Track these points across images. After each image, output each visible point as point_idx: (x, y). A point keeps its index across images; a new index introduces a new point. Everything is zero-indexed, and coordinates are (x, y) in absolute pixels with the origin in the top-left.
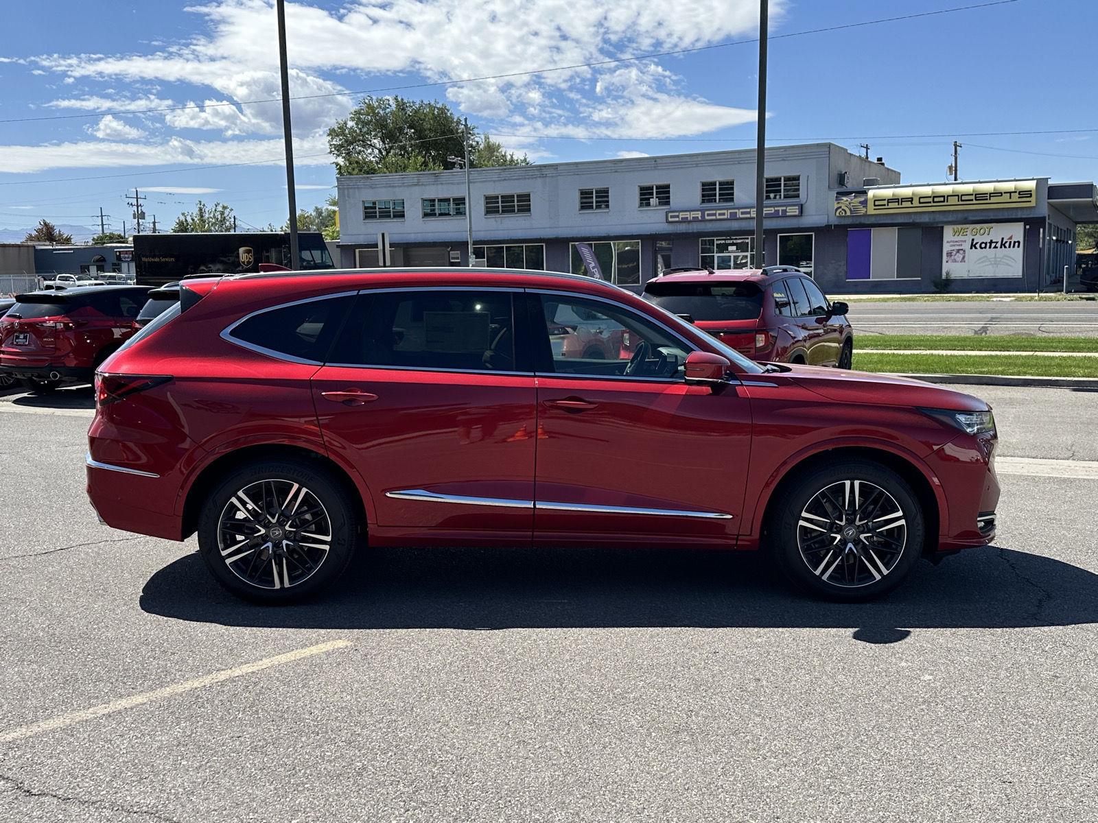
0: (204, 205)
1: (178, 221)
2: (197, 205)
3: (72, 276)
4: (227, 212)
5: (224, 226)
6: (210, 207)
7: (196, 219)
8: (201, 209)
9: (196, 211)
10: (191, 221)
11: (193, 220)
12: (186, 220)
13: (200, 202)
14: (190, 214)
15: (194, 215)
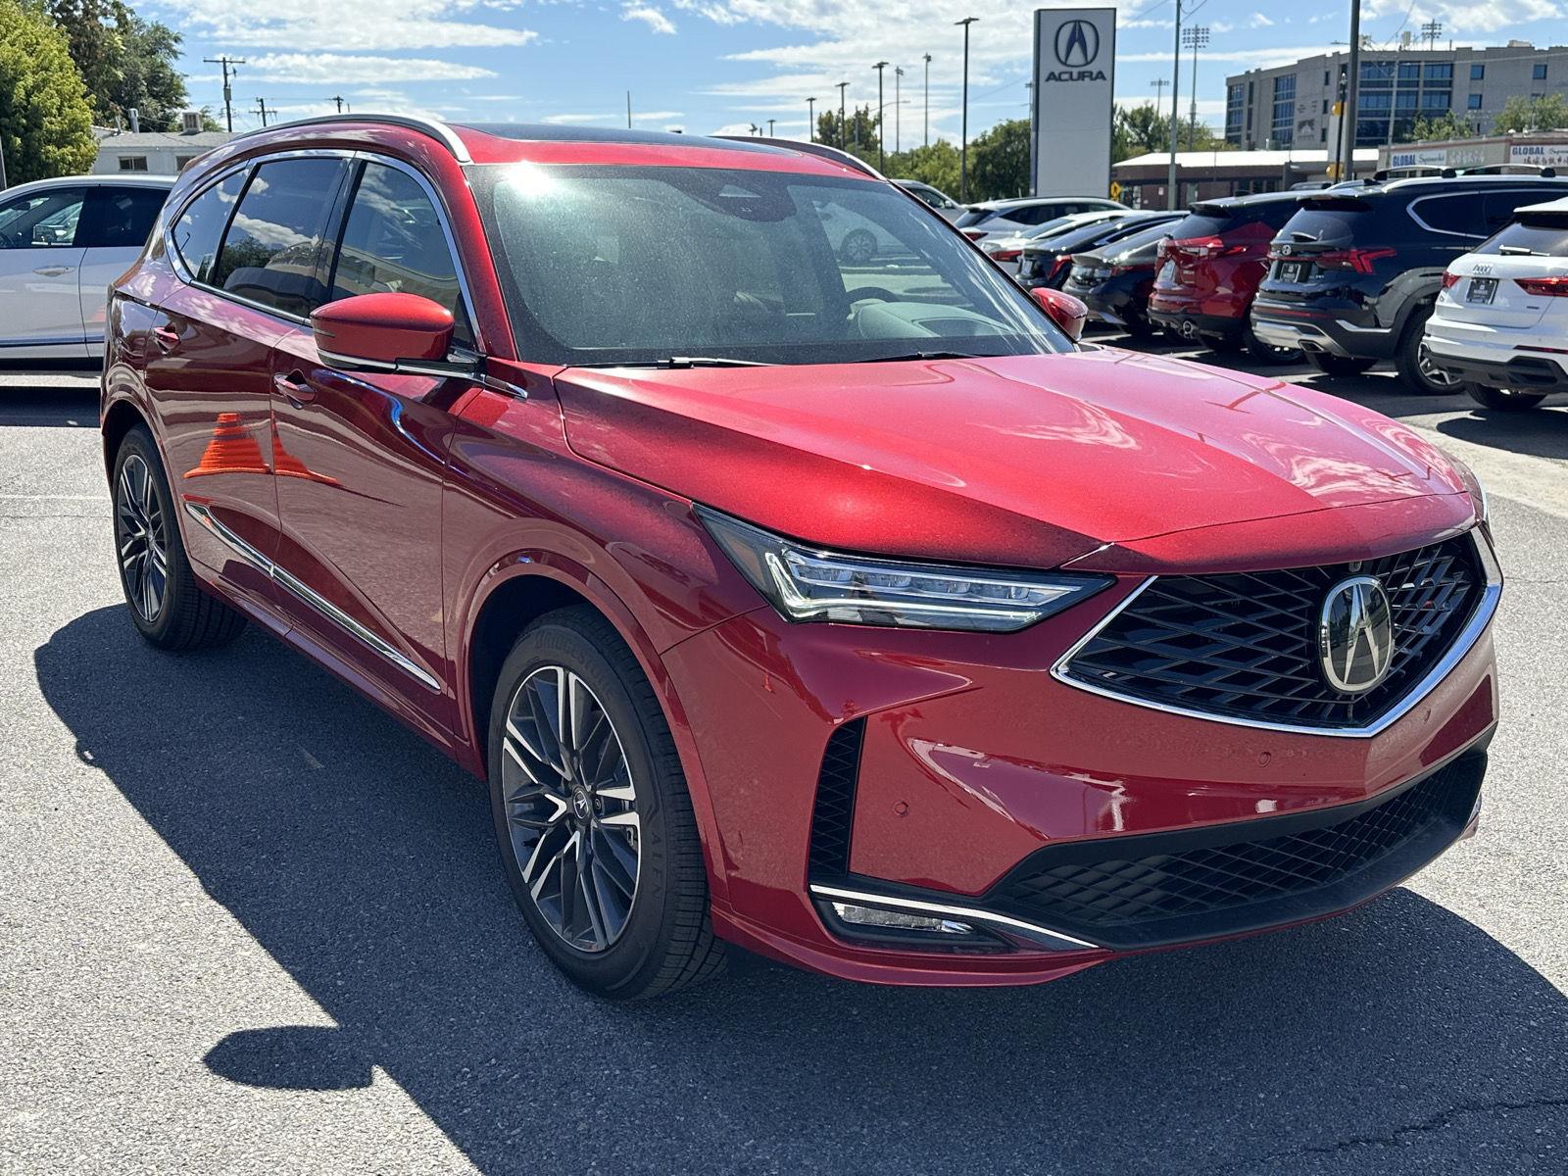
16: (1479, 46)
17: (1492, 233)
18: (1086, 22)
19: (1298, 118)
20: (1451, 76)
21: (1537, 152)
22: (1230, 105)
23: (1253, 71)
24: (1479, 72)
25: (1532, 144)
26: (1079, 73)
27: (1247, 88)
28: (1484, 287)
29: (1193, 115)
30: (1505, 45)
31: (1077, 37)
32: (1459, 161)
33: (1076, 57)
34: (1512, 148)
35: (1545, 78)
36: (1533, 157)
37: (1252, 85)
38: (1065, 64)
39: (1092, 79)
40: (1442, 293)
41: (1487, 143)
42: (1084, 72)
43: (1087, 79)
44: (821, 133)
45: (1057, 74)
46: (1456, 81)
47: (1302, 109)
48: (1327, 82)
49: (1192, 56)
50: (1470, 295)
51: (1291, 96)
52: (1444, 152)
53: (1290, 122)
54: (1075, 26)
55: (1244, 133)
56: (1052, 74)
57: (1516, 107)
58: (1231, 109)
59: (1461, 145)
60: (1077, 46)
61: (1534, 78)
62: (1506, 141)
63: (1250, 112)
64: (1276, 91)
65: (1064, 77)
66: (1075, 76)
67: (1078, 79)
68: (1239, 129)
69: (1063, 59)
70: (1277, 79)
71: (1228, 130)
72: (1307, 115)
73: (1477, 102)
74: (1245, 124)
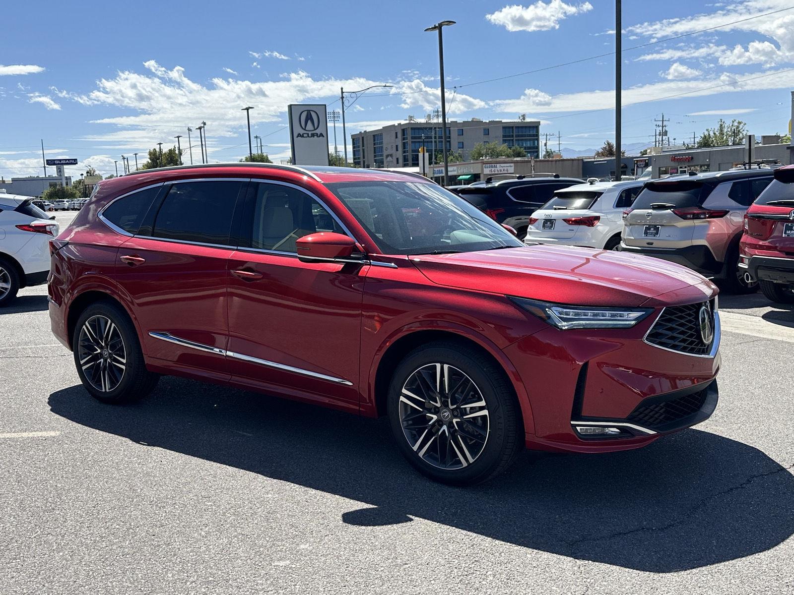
0: (724, 122)
1: (703, 136)
2: (718, 122)
3: (597, 179)
4: (741, 126)
5: (738, 137)
6: (728, 123)
7: (717, 133)
8: (721, 125)
9: (717, 127)
10: (713, 135)
11: (715, 134)
12: (709, 135)
13: (721, 120)
14: (713, 129)
15: (716, 130)
16: (460, 120)
17: (546, 201)
18: (313, 111)
19: (385, 153)
20: (450, 134)
21: (495, 167)
22: (354, 148)
23: (363, 132)
24: (461, 133)
25: (492, 163)
26: (312, 134)
27: (361, 140)
28: (549, 223)
29: (336, 152)
30: (470, 120)
31: (309, 118)
32: (462, 172)
33: (310, 126)
34: (484, 165)
35: (488, 134)
36: (493, 169)
37: (363, 138)
38: (305, 130)
39: (318, 137)
40: (530, 226)
41: (473, 163)
42: (314, 134)
43: (315, 137)
44: (151, 160)
45: (301, 134)
46: (452, 136)
47: (387, 149)
48: (396, 137)
49: (333, 125)
50: (544, 226)
51: (382, 143)
52: (455, 168)
53: (382, 155)
54: (308, 113)
55: (361, 160)
56: (300, 134)
57: (479, 147)
58: (355, 149)
59: (461, 164)
60: (309, 122)
61: (484, 135)
62: (481, 162)
63: (363, 150)
64: (374, 141)
65: (305, 135)
66: (310, 135)
67: (311, 137)
68: (359, 158)
69: (304, 127)
70: (374, 136)
71: (354, 159)
72: (389, 152)
73: (462, 145)
74: (362, 156)
